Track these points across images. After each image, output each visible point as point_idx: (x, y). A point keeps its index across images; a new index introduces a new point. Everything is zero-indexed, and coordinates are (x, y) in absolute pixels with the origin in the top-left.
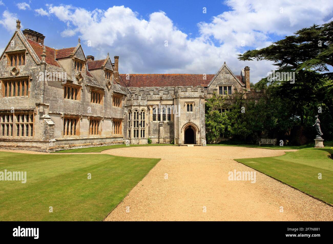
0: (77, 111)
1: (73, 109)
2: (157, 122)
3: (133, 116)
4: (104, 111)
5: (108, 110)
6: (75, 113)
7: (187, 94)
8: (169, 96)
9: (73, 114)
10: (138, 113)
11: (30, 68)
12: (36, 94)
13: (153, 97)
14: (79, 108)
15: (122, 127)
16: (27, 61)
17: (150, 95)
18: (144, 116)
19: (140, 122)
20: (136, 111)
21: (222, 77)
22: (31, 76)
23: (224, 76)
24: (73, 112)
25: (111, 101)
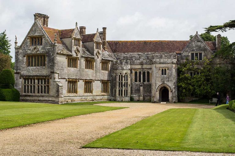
0: (76, 76)
1: (73, 75)
2: (138, 83)
3: (118, 78)
4: (94, 75)
5: (98, 74)
6: (74, 78)
7: (162, 61)
8: (149, 61)
9: (73, 78)
10: (122, 76)
11: (46, 48)
12: (51, 66)
13: (135, 63)
14: (77, 74)
15: (109, 87)
16: (44, 43)
17: (132, 60)
18: (127, 78)
19: (124, 83)
20: (121, 74)
21: (194, 45)
22: (47, 53)
23: (196, 44)
24: (73, 77)
25: (100, 66)
